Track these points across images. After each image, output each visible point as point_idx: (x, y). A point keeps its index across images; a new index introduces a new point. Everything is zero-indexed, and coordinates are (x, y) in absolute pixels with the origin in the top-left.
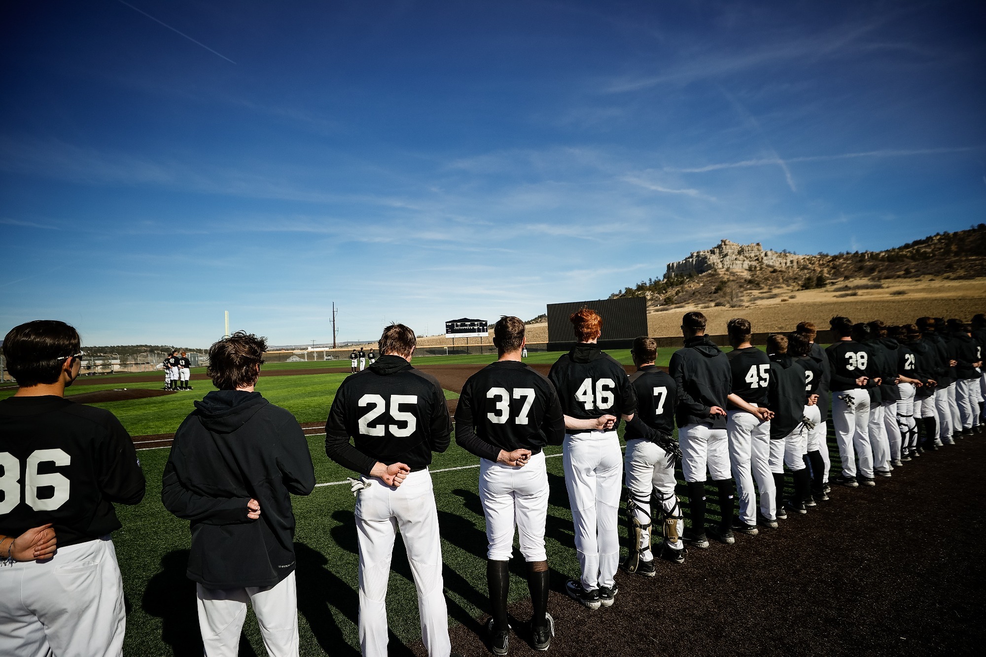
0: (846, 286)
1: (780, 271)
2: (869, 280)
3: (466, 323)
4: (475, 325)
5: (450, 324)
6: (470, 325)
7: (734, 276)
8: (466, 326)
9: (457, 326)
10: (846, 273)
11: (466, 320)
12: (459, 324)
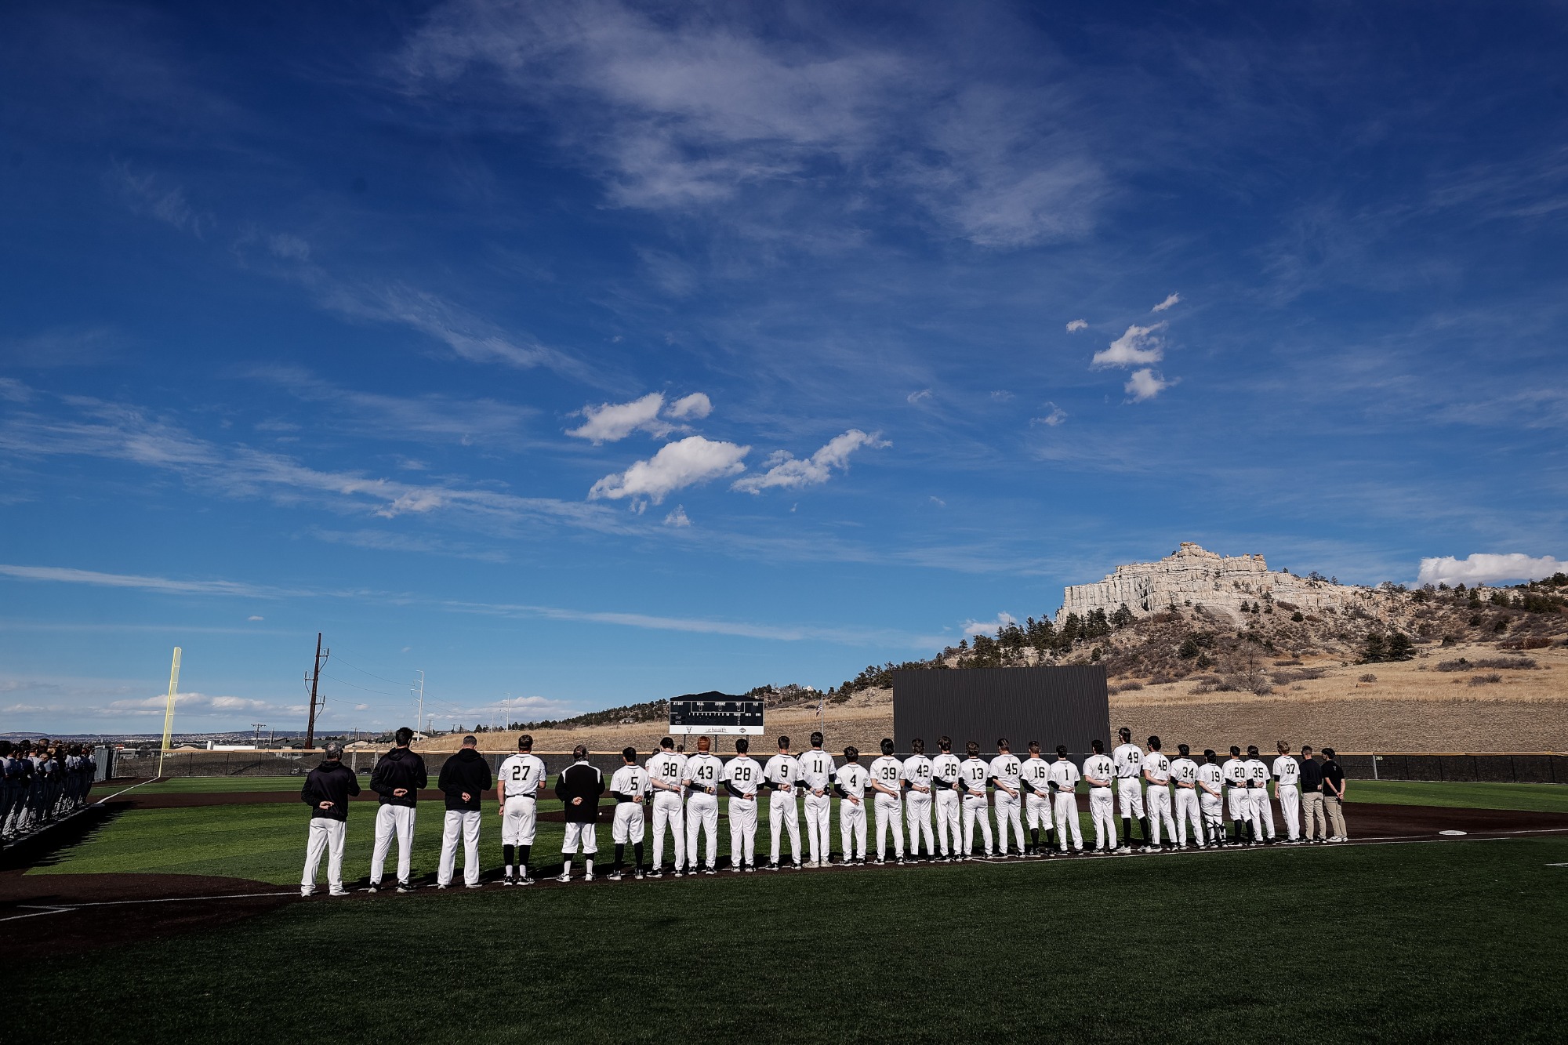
0: (1463, 661)
1: (1308, 618)
2: (1497, 647)
3: (717, 703)
4: (735, 709)
5: (680, 703)
6: (724, 708)
7: (1212, 623)
8: (717, 708)
9: (696, 708)
10: (1446, 630)
11: (716, 696)
12: (700, 703)
